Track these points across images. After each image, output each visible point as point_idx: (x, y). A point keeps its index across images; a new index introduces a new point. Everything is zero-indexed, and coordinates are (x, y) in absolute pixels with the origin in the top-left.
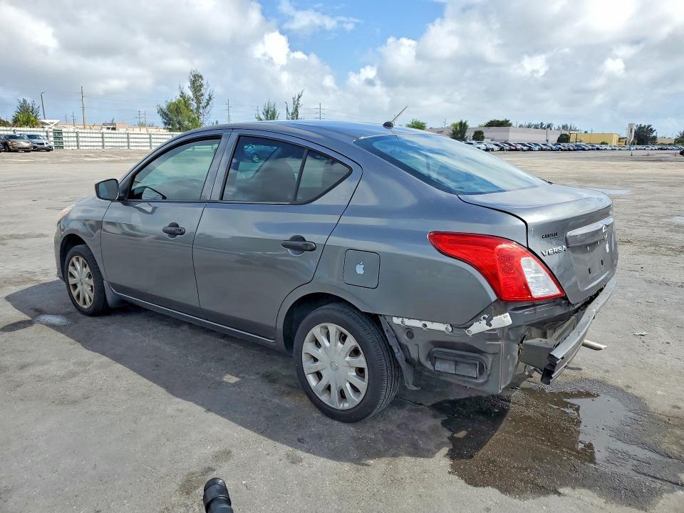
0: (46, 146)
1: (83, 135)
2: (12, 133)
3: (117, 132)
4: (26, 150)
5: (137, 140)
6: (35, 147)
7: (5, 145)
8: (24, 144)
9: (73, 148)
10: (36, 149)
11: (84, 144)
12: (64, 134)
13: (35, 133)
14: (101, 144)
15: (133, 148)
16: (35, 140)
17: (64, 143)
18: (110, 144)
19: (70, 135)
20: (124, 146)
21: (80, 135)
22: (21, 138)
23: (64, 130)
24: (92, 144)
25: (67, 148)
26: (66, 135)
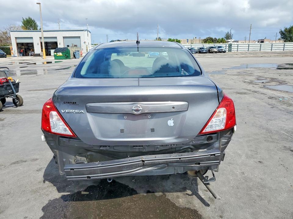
0: (223, 50)
1: (240, 45)
2: (213, 46)
3: (264, 43)
4: (216, 52)
5: (265, 47)
6: (219, 51)
7: (209, 50)
8: (215, 50)
9: (235, 51)
10: (219, 52)
11: (240, 49)
12: (232, 46)
13: (221, 46)
14: (247, 49)
15: (262, 51)
16: (220, 48)
17: (232, 49)
18: (252, 49)
19: (235, 46)
20: (258, 50)
21: (239, 46)
22: (215, 48)
23: (233, 44)
24: (244, 49)
25: (233, 51)
26: (233, 46)
